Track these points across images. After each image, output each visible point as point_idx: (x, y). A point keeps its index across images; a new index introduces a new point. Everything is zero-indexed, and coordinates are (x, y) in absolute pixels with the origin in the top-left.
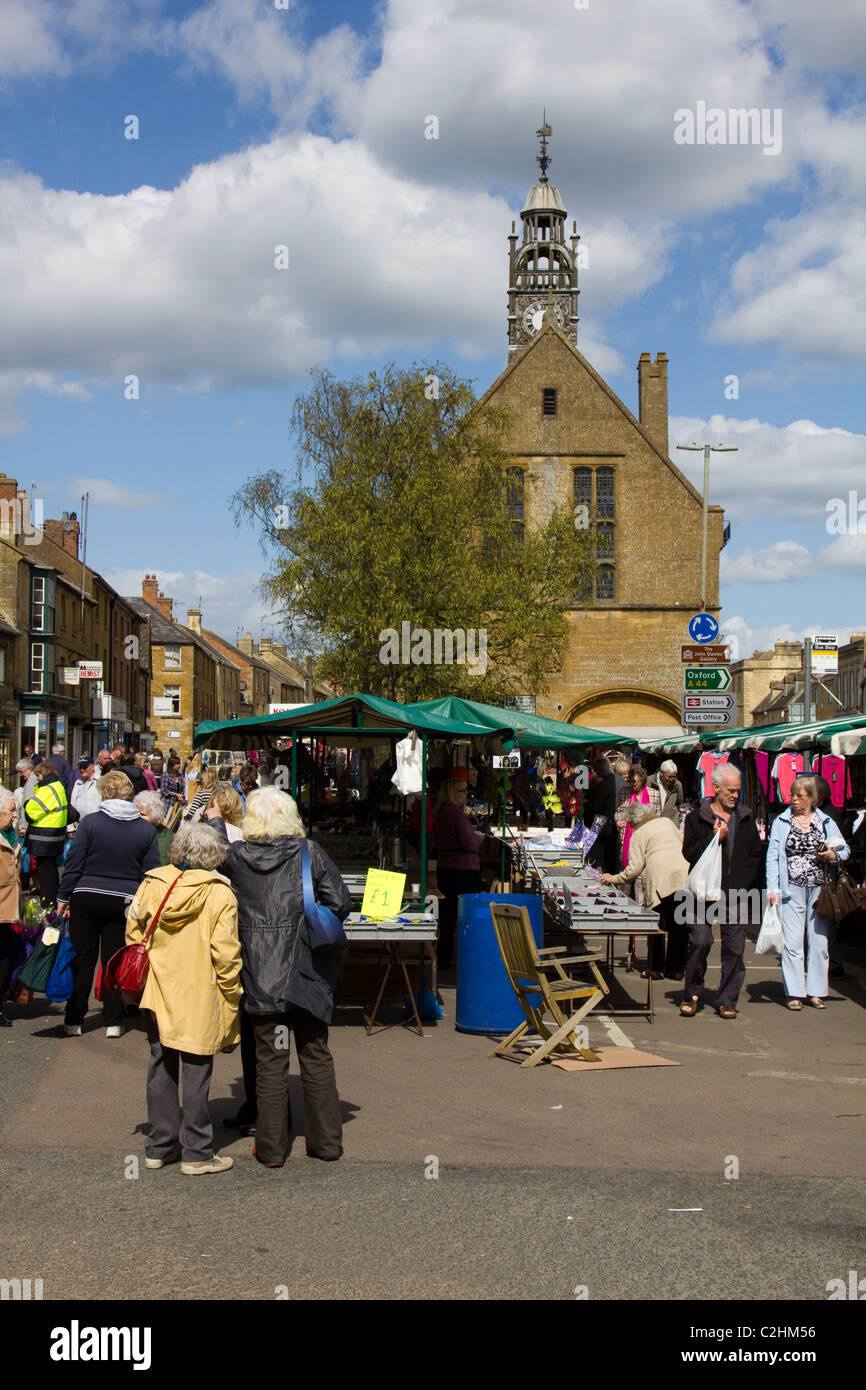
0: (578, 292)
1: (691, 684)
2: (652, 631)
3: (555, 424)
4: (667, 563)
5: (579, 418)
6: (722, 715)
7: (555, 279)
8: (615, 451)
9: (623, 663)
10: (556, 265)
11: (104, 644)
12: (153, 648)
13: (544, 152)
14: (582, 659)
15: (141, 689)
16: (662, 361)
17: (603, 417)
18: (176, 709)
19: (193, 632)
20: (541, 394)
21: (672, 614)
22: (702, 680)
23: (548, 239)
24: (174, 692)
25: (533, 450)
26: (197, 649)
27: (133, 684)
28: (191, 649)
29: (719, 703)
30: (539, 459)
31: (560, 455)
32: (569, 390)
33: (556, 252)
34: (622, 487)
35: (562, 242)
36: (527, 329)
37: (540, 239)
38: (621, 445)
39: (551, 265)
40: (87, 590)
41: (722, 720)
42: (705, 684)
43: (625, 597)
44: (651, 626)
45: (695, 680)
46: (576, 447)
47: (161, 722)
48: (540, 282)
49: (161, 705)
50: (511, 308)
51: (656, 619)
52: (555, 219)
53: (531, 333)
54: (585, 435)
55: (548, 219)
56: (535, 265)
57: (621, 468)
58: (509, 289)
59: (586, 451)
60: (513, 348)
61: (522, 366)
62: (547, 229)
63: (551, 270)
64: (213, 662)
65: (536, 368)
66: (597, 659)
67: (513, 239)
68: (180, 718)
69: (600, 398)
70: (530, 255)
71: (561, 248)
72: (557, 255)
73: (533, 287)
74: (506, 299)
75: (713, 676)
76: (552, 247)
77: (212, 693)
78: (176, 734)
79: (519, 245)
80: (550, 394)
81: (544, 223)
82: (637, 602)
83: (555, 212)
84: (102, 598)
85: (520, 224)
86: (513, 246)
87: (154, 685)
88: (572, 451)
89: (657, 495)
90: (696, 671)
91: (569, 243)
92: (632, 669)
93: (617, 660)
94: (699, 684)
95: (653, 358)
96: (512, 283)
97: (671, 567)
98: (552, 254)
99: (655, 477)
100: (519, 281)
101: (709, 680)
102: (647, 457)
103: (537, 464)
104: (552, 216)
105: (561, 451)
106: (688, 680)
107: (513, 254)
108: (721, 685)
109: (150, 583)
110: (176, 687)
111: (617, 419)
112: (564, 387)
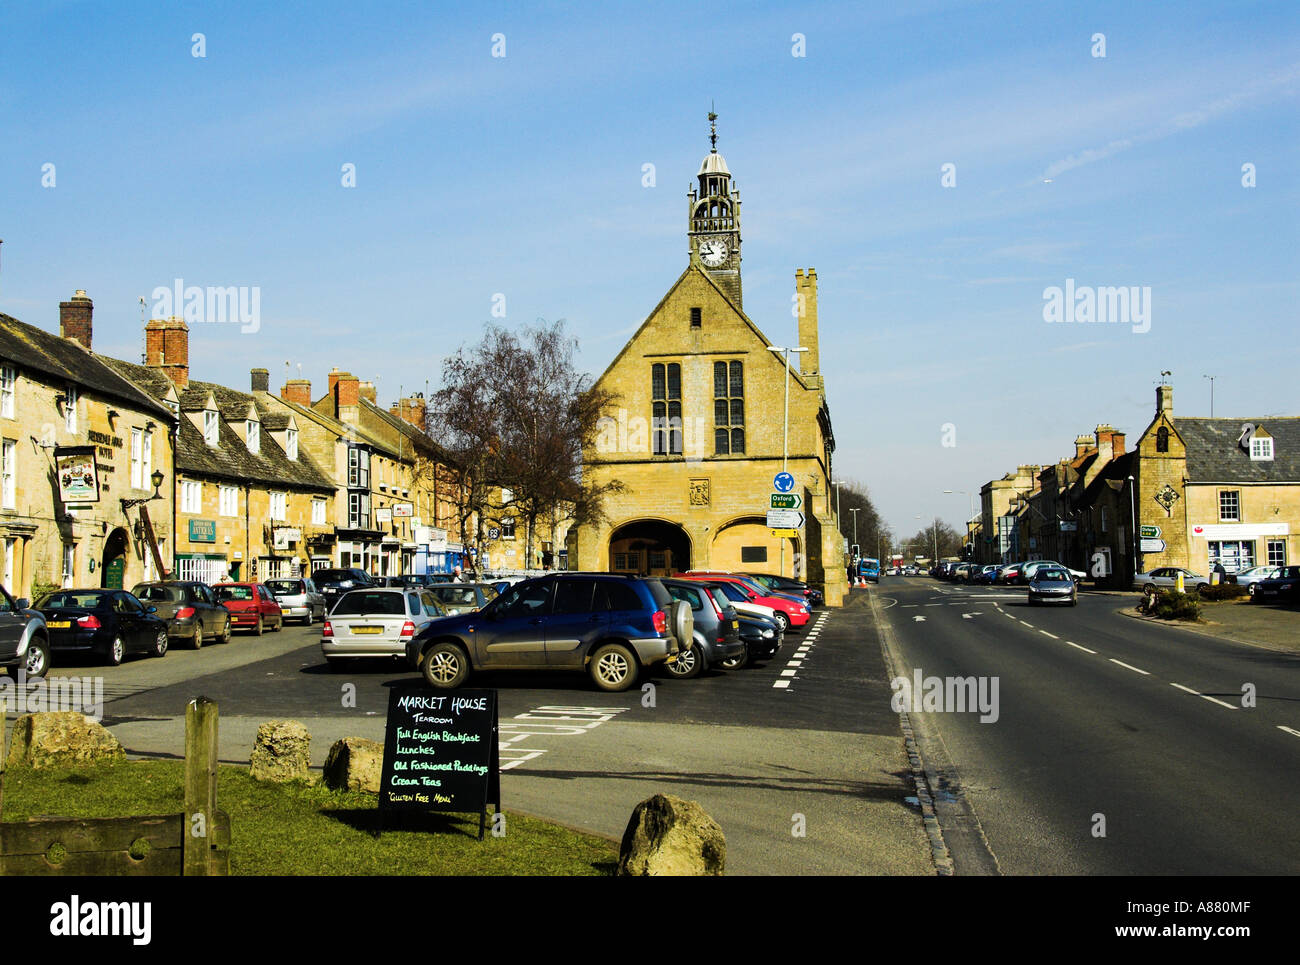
1: (775, 504)
2: (770, 473)
3: (699, 332)
4: (779, 426)
5: (716, 328)
8: (741, 350)
9: (750, 497)
13: (713, 131)
14: (722, 495)
17: (733, 327)
20: (689, 312)
22: (783, 502)
25: (685, 352)
30: (690, 357)
31: (703, 354)
32: (709, 309)
34: (747, 375)
38: (745, 346)
42: (784, 504)
43: (750, 452)
44: (770, 470)
45: (777, 502)
46: (714, 348)
51: (773, 465)
54: (721, 339)
57: (746, 362)
59: (721, 350)
61: (676, 293)
65: (685, 295)
66: (733, 495)
75: (790, 499)
80: (696, 312)
82: (759, 455)
88: (712, 350)
89: (771, 379)
90: (779, 496)
92: (757, 501)
93: (746, 495)
94: (780, 504)
97: (782, 429)
99: (770, 366)
101: (787, 502)
102: (764, 353)
103: (688, 361)
105: (705, 351)
106: (773, 501)
108: (795, 506)
111: (742, 328)
112: (705, 306)
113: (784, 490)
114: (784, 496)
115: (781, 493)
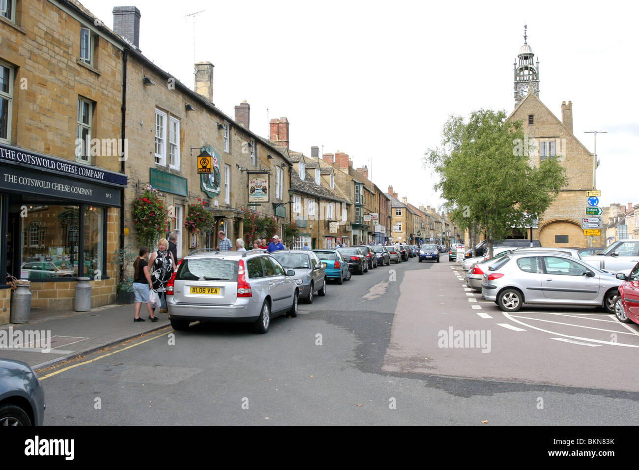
0: (539, 81)
1: (588, 213)
2: (571, 198)
3: (533, 127)
4: (576, 174)
5: (542, 125)
6: (597, 225)
7: (531, 77)
8: (556, 136)
9: (561, 210)
10: (531, 73)
11: (378, 208)
12: (393, 209)
13: (525, 34)
15: (389, 222)
16: (570, 104)
17: (551, 124)
18: (400, 230)
19: (404, 204)
20: (528, 117)
21: (578, 192)
22: (592, 212)
23: (528, 64)
24: (399, 224)
26: (407, 209)
27: (387, 221)
28: (405, 209)
29: (595, 220)
32: (538, 115)
33: (531, 68)
35: (533, 64)
36: (521, 96)
37: (525, 64)
38: (558, 133)
39: (529, 73)
40: (372, 190)
41: (597, 226)
42: (593, 213)
44: (571, 197)
45: (589, 212)
46: (541, 135)
47: (395, 234)
48: (525, 79)
49: (395, 228)
50: (516, 88)
51: (572, 194)
52: (530, 57)
53: (522, 96)
54: (544, 130)
55: (527, 57)
56: (523, 73)
58: (514, 82)
59: (545, 136)
60: (517, 102)
61: (521, 107)
62: (527, 60)
63: (529, 74)
64: (412, 214)
65: (526, 108)
67: (515, 64)
68: (402, 233)
69: (549, 118)
70: (522, 69)
71: (532, 66)
72: (532, 69)
73: (523, 81)
74: (513, 85)
75: (596, 210)
76: (529, 66)
77: (411, 224)
78: (400, 238)
79: (517, 66)
80: (531, 117)
81: (526, 58)
82: (565, 189)
83: (530, 54)
84: (377, 193)
85: (518, 59)
86: (515, 67)
87: (393, 222)
89: (572, 151)
90: (590, 208)
91: (535, 64)
92: (564, 212)
93: (558, 209)
94: (591, 213)
95: (567, 103)
96: (515, 80)
97: (577, 175)
98: (529, 69)
99: (571, 144)
100: (518, 79)
101: (595, 212)
102: (567, 137)
104: (529, 56)
105: (536, 136)
106: (587, 211)
107: (516, 70)
108: (599, 214)
109: (391, 188)
110: (400, 222)
111: (556, 124)
112: (536, 114)
113: (593, 205)
114: (593, 208)
115: (591, 207)
